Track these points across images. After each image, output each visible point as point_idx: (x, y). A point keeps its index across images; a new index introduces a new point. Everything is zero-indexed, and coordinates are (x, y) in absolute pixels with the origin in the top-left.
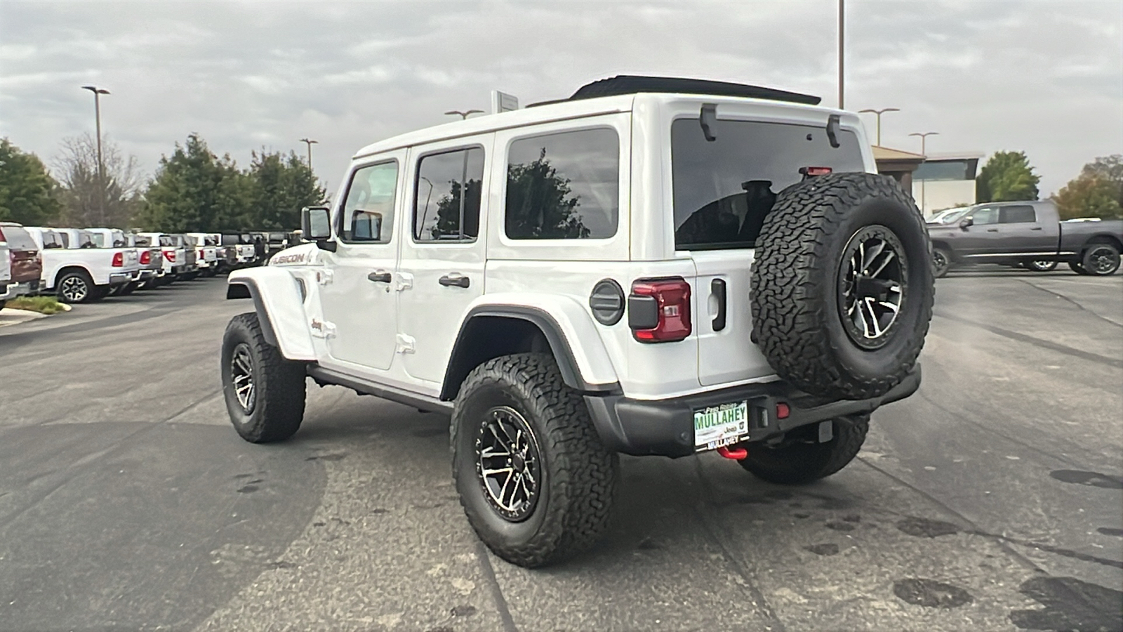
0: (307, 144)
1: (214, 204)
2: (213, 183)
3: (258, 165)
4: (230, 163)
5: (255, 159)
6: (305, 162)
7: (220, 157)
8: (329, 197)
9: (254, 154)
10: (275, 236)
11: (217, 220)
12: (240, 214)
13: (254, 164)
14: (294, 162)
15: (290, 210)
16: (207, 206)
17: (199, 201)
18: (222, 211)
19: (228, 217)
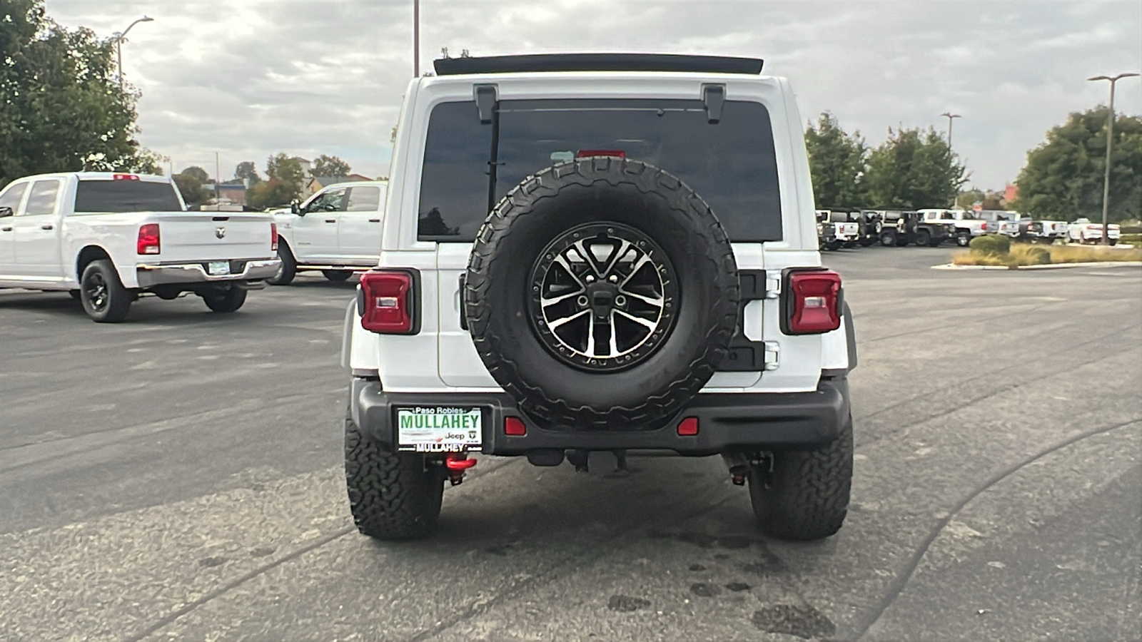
0: (948, 118)
1: (839, 180)
2: (840, 160)
3: (894, 142)
4: (860, 140)
5: (891, 135)
6: (945, 139)
7: (851, 134)
8: (968, 176)
9: (891, 132)
10: (892, 215)
11: (839, 197)
12: (864, 191)
13: (890, 141)
14: (932, 138)
15: (922, 188)
16: (832, 182)
17: (824, 178)
18: (846, 189)
19: (851, 194)
